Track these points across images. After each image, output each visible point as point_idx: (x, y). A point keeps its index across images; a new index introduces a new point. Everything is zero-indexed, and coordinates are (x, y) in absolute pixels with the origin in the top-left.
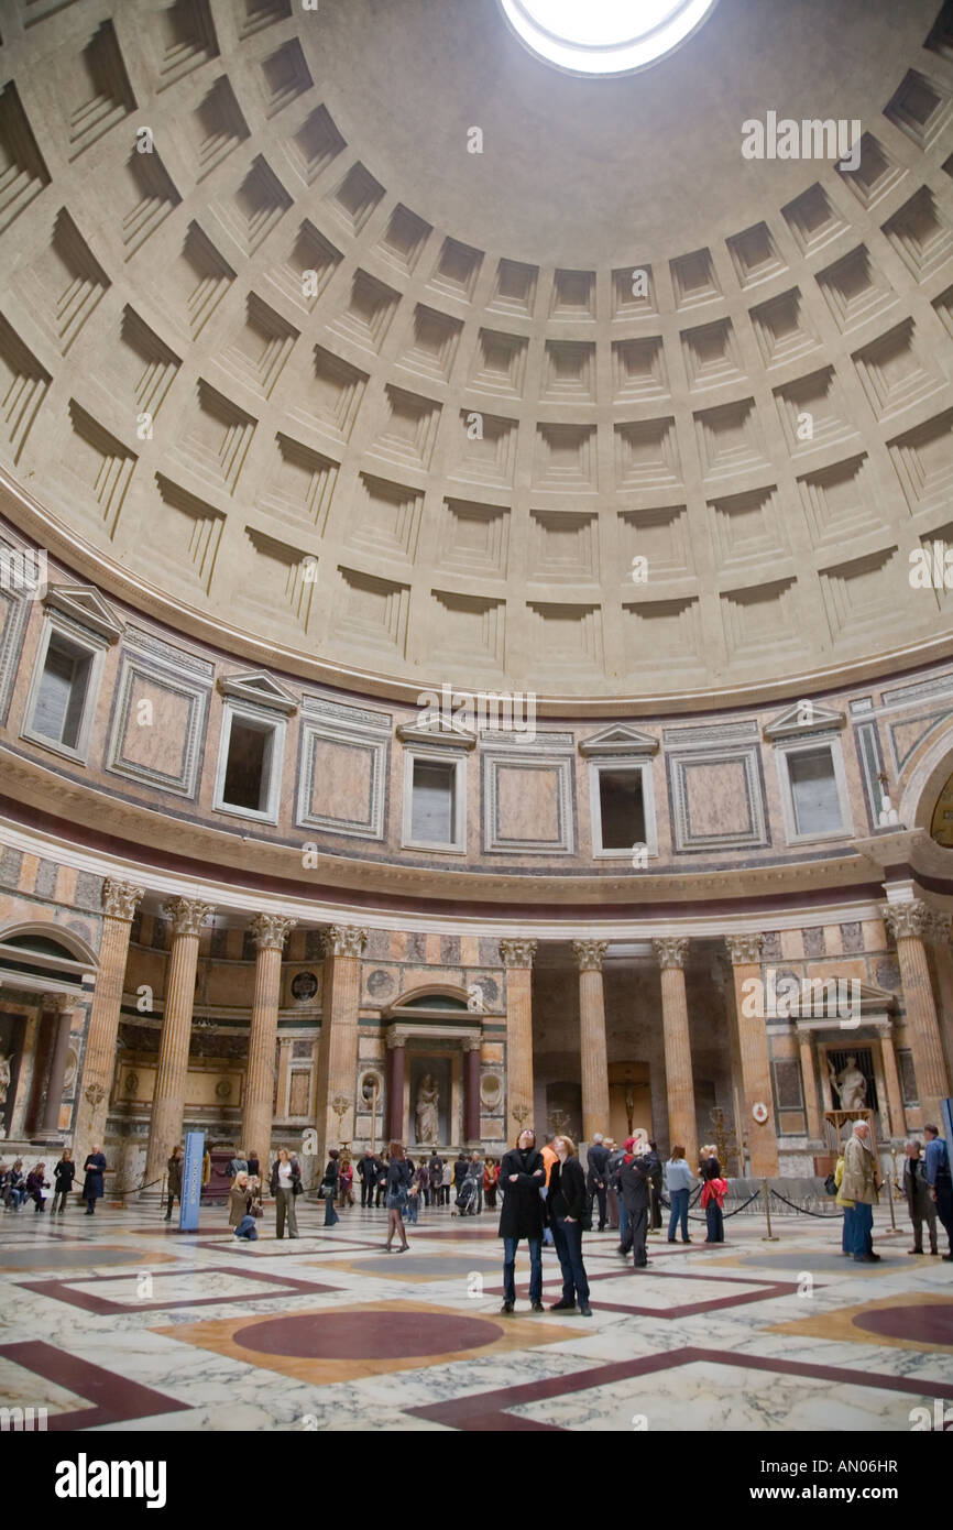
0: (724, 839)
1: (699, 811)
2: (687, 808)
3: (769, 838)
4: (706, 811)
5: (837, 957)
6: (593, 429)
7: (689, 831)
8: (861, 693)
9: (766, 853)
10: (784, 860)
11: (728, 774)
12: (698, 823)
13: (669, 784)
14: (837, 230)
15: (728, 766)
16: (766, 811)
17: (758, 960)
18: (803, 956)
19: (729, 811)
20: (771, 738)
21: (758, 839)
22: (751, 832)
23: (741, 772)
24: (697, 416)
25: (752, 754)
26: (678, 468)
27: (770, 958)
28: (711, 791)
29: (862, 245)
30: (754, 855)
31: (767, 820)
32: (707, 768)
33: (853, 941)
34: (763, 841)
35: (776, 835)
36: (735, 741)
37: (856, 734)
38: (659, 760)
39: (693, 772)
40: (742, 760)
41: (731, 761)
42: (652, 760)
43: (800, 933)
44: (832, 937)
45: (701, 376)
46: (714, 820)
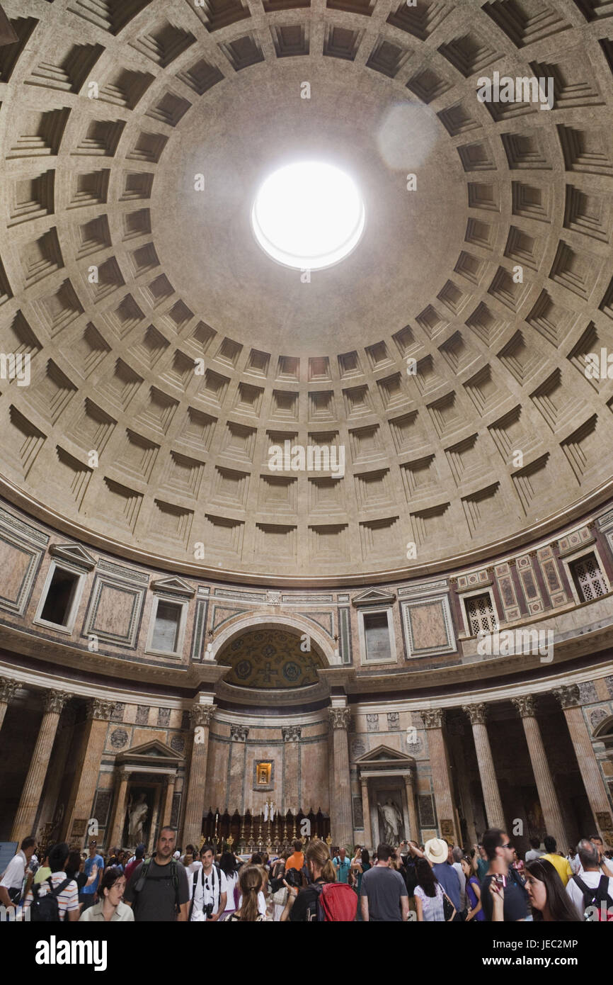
0: (111, 637)
1: (103, 614)
2: (97, 610)
3: (136, 645)
4: (106, 616)
5: (153, 727)
6: (141, 380)
7: (93, 625)
8: (206, 584)
9: (132, 653)
10: (141, 660)
11: (125, 599)
12: (100, 622)
13: (92, 592)
14: (293, 380)
15: (127, 594)
16: (139, 629)
17: (108, 719)
18: (134, 723)
19: (119, 621)
20: (154, 588)
21: (130, 643)
22: (127, 638)
23: (132, 600)
24: (190, 409)
25: (142, 593)
26: (167, 427)
27: (115, 719)
28: (113, 605)
29: (298, 393)
30: (125, 652)
31: (138, 634)
32: (115, 591)
33: (164, 719)
34: (132, 645)
35: (141, 644)
36: (135, 582)
37: (197, 604)
38: (92, 575)
39: (107, 590)
40: (135, 594)
41: (129, 592)
42: (88, 573)
43: (136, 707)
44: (153, 714)
45: (201, 393)
46: (109, 623)
